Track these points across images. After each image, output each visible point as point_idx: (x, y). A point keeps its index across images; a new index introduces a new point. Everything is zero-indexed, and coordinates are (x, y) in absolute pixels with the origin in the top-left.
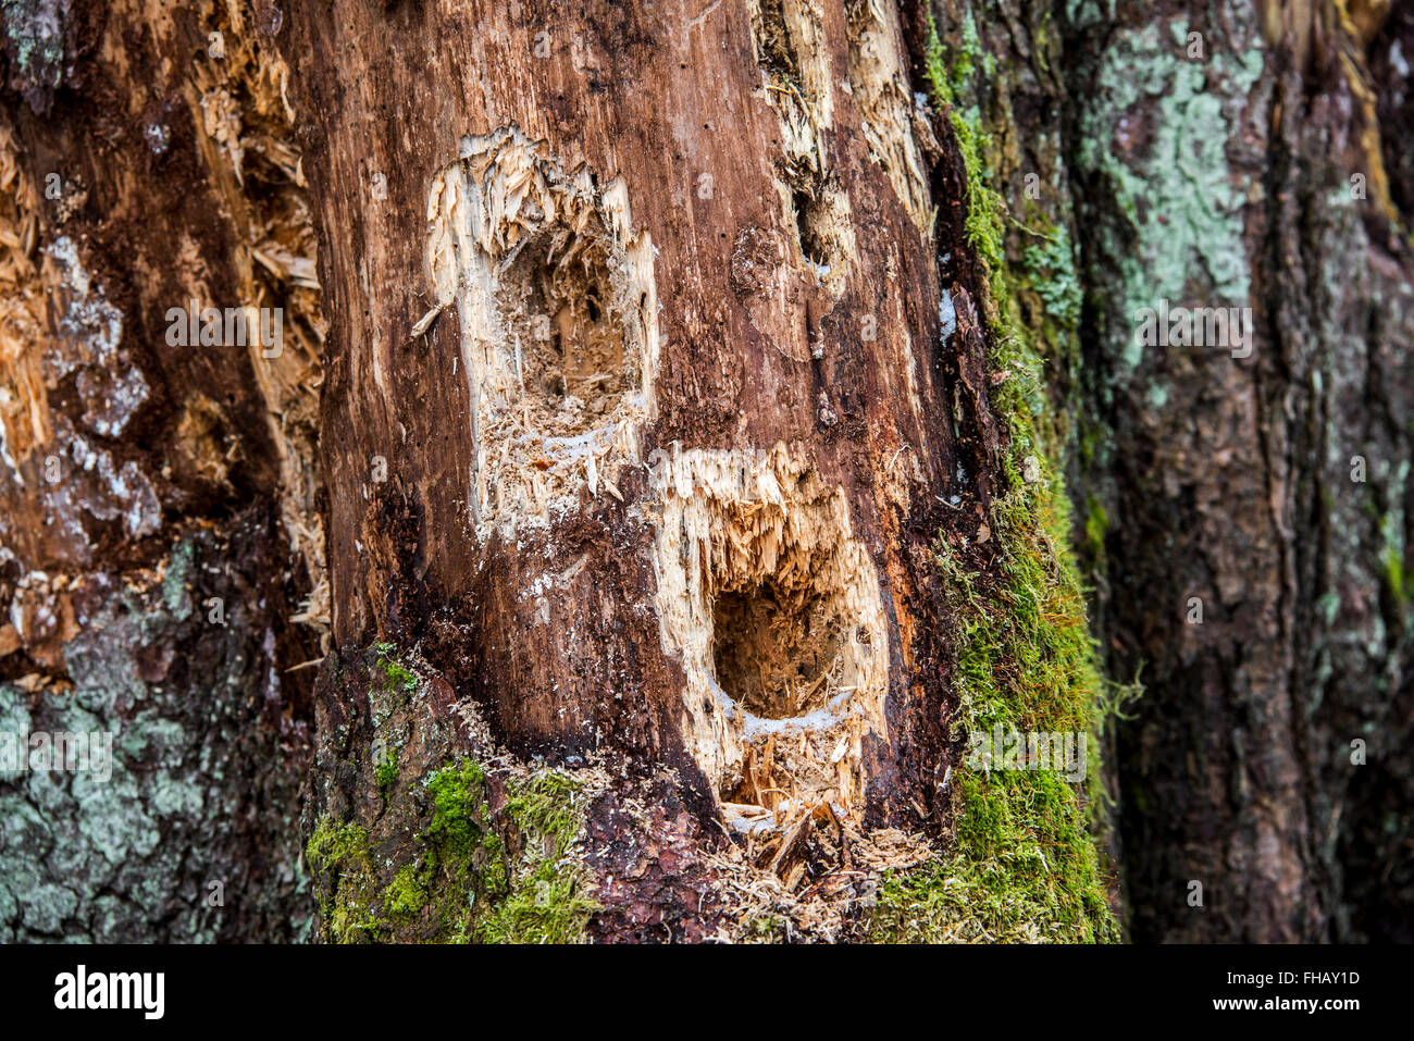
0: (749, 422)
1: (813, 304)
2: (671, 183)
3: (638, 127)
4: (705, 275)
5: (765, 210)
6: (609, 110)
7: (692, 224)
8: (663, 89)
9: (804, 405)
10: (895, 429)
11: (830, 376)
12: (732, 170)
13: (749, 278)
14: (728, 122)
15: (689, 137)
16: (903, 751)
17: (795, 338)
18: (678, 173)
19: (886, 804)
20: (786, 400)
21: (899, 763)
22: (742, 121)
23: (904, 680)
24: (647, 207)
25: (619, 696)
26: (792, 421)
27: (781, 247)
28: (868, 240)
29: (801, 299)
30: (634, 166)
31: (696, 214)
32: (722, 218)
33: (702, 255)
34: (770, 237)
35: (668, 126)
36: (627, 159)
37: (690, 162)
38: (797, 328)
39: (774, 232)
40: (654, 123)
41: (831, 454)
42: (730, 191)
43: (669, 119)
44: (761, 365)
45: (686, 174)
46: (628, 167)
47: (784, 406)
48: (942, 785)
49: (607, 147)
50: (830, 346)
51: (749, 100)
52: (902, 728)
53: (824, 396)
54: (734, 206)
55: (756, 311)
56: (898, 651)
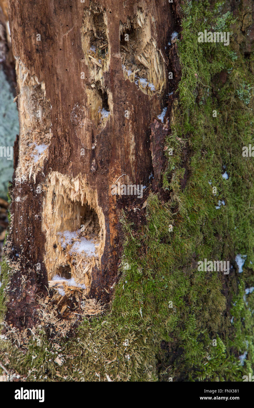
0: (72, 166)
1: (94, 131)
2: (56, 86)
3: (49, 66)
4: (63, 118)
5: (82, 99)
6: (41, 59)
7: (61, 101)
8: (55, 55)
9: (87, 163)
10: (120, 169)
11: (97, 155)
12: (74, 85)
13: (75, 120)
14: (73, 69)
15: (61, 73)
16: (105, 272)
17: (87, 142)
18: (58, 84)
19: (97, 289)
20: (83, 161)
21: (103, 276)
22: (77, 69)
23: (109, 250)
24: (50, 93)
25: (29, 241)
26: (84, 168)
27: (85, 112)
28: (118, 108)
29: (90, 130)
30: (47, 78)
31: (62, 98)
32: (69, 100)
33: (63, 111)
34: (83, 108)
35: (56, 68)
36: (45, 76)
37: (61, 80)
38: (88, 138)
39: (84, 107)
40: (52, 66)
41: (94, 180)
42: (73, 92)
43: (56, 66)
44: (77, 148)
45: (60, 85)
46: (45, 79)
47: (82, 162)
48: (112, 287)
49: (40, 71)
50: (98, 144)
51: (80, 63)
52: (106, 265)
53: (94, 161)
54: (74, 97)
55: (77, 131)
56: (108, 241)
